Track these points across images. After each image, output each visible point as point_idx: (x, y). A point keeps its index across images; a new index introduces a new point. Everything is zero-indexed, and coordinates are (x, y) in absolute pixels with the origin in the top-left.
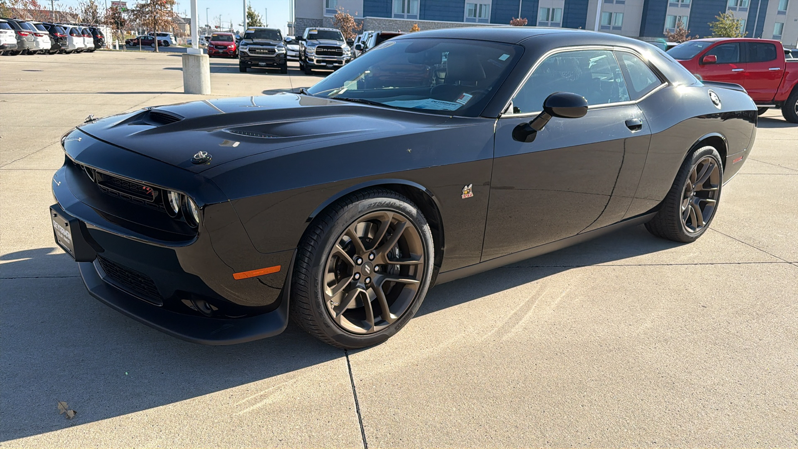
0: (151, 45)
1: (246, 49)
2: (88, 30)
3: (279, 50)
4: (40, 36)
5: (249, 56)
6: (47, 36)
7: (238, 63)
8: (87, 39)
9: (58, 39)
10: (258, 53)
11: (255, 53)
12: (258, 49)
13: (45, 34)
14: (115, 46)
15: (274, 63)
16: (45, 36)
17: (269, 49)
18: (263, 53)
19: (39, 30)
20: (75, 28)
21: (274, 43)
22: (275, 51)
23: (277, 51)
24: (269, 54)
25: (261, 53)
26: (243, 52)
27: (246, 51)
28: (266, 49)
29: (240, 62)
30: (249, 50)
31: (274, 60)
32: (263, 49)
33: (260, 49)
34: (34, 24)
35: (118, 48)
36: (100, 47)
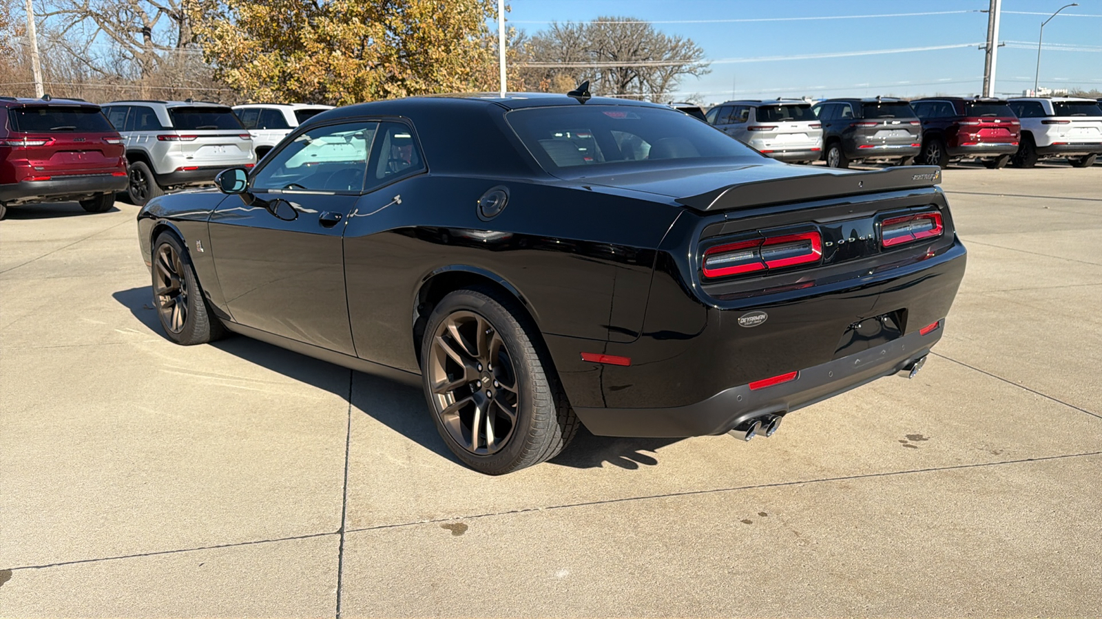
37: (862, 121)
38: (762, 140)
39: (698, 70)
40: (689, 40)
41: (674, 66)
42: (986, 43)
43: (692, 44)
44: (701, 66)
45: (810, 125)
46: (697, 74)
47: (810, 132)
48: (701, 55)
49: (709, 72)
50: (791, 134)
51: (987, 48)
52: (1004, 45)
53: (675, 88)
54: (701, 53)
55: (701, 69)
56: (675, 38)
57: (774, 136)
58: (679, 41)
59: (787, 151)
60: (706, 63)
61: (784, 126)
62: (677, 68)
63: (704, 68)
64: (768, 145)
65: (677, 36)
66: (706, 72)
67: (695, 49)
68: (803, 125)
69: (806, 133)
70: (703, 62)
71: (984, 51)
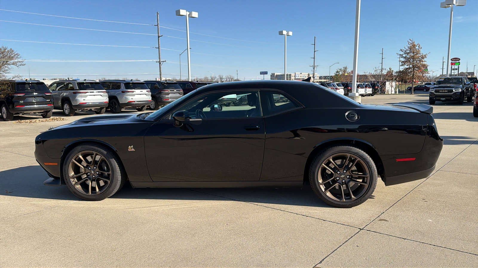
0: (423, 90)
1: (433, 90)
2: (370, 85)
3: (455, 90)
4: (338, 89)
5: (435, 95)
6: (342, 89)
7: (429, 99)
8: (368, 89)
9: (348, 90)
10: (441, 93)
11: (439, 93)
12: (441, 90)
13: (341, 88)
14: (396, 92)
15: (451, 98)
16: (341, 89)
17: (448, 90)
18: (444, 93)
19: (338, 86)
20: (361, 84)
21: (452, 86)
22: (453, 91)
23: (454, 90)
24: (448, 93)
25: (442, 93)
26: (431, 92)
27: (433, 91)
28: (446, 90)
29: (430, 98)
30: (435, 91)
31: (452, 97)
32: (444, 90)
33: (442, 90)
34: (336, 84)
35: (397, 93)
36: (376, 93)
37: (163, 90)
38: (129, 97)
39: (18, 63)
40: (11, 49)
41: (4, 61)
42: (159, 60)
43: (13, 51)
44: (19, 62)
45: (147, 91)
46: (18, 65)
47: (147, 94)
48: (19, 57)
49: (24, 65)
50: (140, 94)
51: (159, 62)
52: (166, 61)
53: (8, 71)
54: (18, 56)
55: (20, 63)
56: (3, 47)
57: (134, 95)
58: (5, 49)
59: (137, 101)
60: (22, 61)
61: (137, 91)
62: (6, 62)
63: (21, 63)
64: (132, 99)
65: (4, 47)
66: (22, 65)
67: (15, 54)
68: (144, 91)
69: (146, 94)
70: (20, 60)
71: (158, 63)
